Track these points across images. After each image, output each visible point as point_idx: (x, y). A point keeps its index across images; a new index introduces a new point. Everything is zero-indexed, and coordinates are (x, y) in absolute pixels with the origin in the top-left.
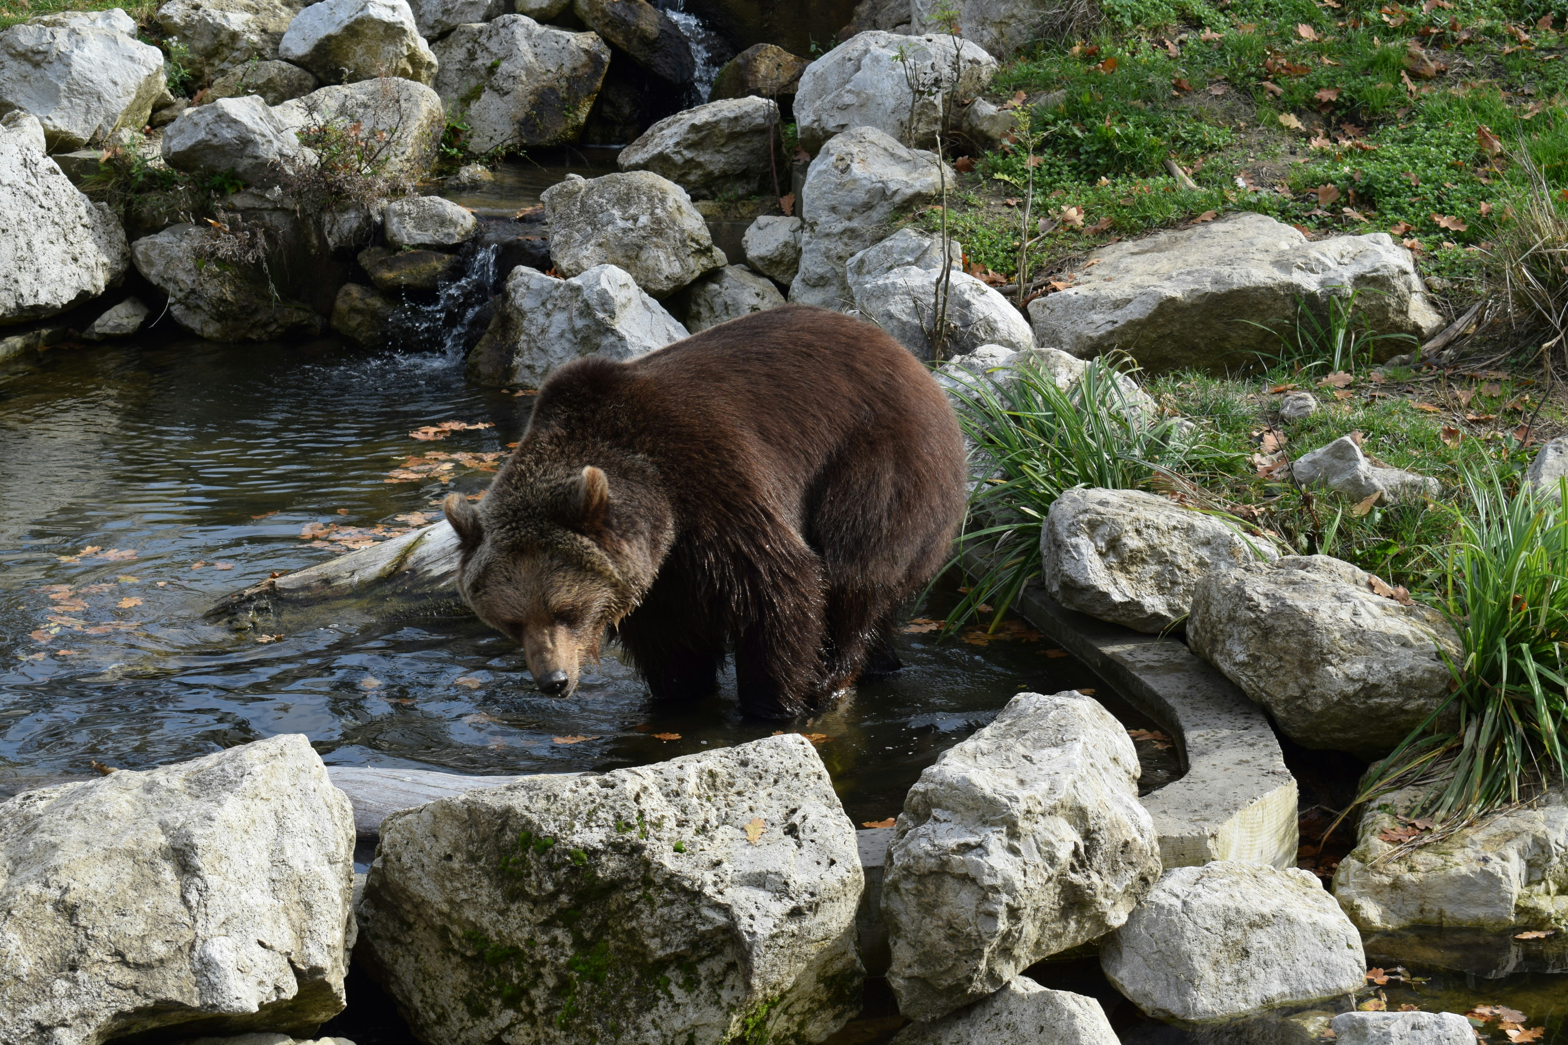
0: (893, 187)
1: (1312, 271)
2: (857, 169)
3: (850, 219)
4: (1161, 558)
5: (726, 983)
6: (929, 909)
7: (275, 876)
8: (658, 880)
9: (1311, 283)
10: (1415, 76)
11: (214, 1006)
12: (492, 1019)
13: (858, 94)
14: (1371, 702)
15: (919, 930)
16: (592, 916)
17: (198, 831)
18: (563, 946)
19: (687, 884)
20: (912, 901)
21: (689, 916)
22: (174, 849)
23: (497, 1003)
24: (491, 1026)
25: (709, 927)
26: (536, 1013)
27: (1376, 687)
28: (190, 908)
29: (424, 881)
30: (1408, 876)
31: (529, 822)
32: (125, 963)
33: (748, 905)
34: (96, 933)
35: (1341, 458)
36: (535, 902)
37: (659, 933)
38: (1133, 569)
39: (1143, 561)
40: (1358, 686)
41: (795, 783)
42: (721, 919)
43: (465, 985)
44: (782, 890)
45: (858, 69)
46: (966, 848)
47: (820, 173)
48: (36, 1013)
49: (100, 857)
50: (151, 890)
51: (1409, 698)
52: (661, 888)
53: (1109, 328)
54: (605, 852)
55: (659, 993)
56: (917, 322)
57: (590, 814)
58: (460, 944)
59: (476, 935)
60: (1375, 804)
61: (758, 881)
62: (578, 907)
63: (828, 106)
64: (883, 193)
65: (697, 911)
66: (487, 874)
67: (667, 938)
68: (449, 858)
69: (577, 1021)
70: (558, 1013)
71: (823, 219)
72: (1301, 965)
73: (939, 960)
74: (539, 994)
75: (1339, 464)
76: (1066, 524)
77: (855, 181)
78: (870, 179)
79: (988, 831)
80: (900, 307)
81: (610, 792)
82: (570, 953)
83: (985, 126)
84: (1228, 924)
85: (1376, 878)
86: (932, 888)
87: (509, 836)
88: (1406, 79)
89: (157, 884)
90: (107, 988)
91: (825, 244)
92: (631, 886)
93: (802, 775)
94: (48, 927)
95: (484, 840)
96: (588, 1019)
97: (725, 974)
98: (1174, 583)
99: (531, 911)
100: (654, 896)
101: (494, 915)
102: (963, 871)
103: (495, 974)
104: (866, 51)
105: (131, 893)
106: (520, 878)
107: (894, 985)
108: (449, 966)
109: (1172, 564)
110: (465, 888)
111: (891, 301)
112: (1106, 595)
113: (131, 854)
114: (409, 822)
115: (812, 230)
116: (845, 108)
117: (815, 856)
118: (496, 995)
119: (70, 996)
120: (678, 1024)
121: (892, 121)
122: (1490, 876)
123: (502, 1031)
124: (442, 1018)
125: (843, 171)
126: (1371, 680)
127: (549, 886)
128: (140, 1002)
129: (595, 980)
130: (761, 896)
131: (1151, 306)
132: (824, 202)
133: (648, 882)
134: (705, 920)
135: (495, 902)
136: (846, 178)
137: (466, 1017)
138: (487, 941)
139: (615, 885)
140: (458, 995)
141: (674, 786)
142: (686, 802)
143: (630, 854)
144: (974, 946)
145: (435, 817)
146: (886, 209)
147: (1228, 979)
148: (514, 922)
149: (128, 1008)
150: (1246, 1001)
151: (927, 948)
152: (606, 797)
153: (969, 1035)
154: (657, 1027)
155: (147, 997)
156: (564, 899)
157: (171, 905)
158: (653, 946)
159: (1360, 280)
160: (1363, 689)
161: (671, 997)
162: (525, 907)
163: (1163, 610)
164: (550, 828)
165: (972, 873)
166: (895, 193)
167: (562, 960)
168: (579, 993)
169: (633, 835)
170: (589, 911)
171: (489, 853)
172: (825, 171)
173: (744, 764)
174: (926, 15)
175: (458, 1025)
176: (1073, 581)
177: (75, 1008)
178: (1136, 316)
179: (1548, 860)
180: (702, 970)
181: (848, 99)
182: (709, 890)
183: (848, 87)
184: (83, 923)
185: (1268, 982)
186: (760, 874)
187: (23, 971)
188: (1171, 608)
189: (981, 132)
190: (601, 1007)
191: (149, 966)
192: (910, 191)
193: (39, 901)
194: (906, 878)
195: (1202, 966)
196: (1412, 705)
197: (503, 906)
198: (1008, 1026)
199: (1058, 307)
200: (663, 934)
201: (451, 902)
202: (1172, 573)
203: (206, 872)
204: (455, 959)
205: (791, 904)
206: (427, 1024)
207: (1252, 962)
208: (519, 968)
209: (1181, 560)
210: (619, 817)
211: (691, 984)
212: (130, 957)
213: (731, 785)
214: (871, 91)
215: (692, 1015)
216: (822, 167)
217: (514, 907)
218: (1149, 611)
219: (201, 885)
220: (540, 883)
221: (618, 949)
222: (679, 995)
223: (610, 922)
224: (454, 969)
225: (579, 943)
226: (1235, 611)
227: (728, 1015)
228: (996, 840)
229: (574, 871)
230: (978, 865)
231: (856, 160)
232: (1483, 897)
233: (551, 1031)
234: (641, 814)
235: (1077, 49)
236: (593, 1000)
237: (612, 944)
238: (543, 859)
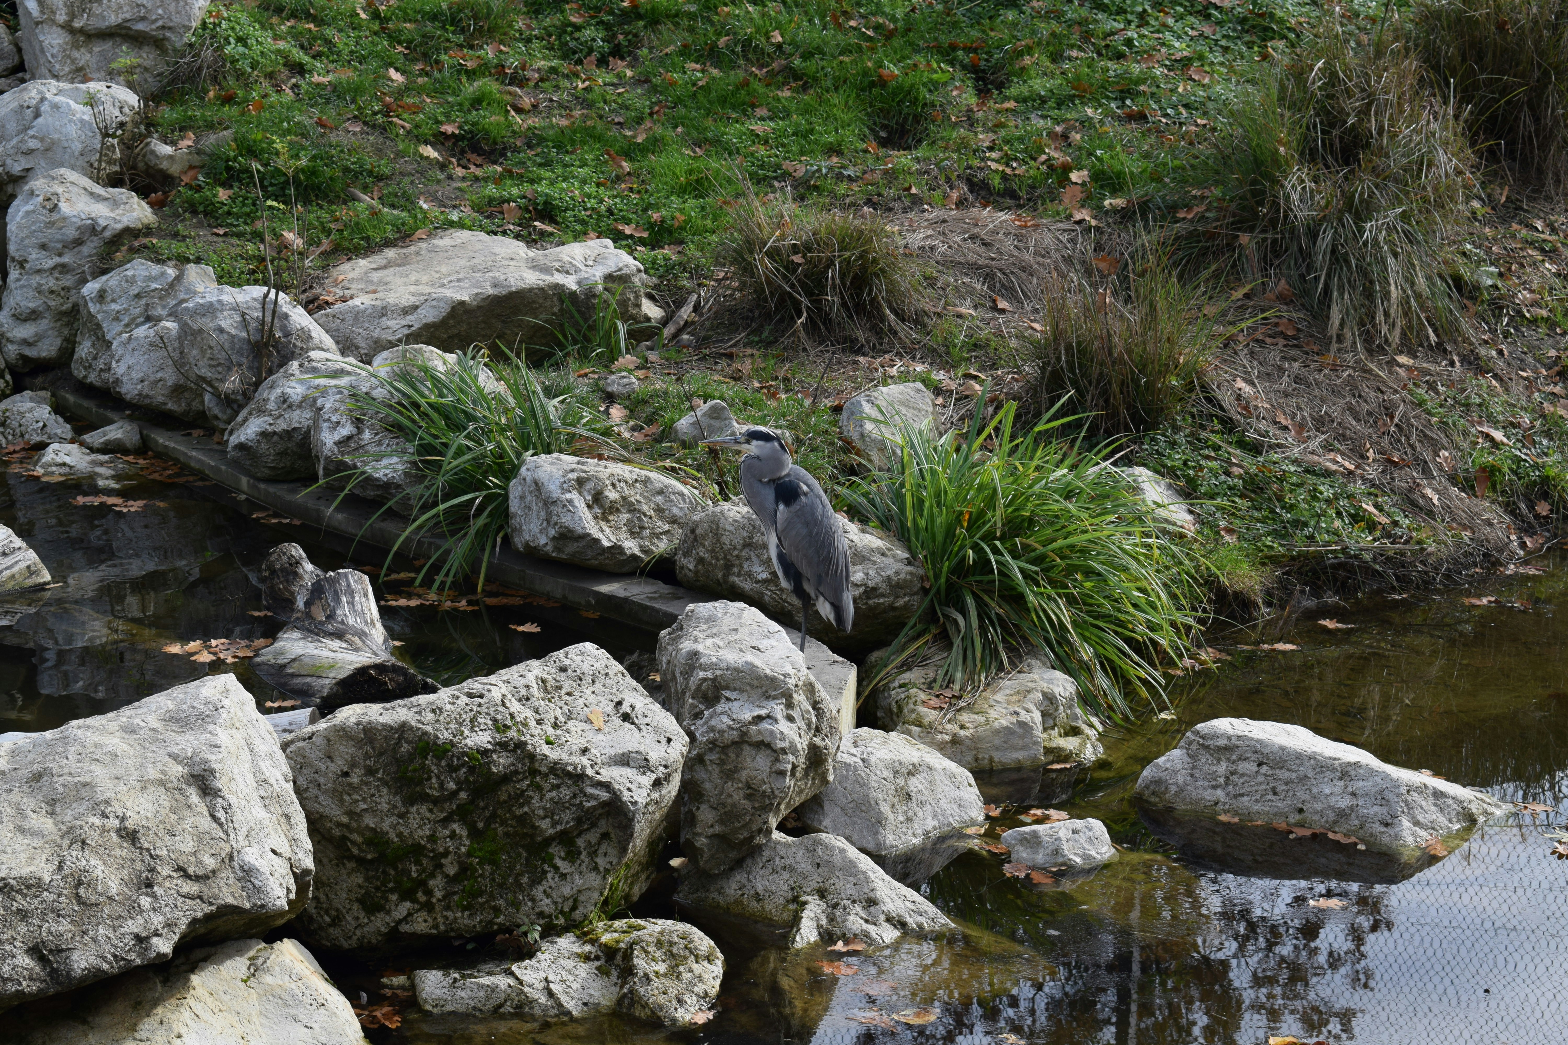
0: (103, 223)
1: (567, 273)
2: (64, 207)
3: (60, 255)
4: (632, 508)
5: (600, 852)
6: (729, 775)
7: (263, 793)
8: (544, 769)
9: (570, 283)
10: (519, 110)
11: (263, 906)
12: (388, 913)
13: (42, 140)
14: (871, 602)
15: (722, 793)
16: (484, 809)
17: (213, 757)
18: (461, 838)
19: (570, 769)
20: (715, 769)
21: (575, 796)
22: (193, 776)
23: (394, 897)
24: (388, 919)
25: (593, 803)
26: (434, 900)
27: (874, 589)
28: (221, 825)
29: (322, 798)
30: (962, 733)
31: (425, 733)
32: (187, 876)
33: (624, 780)
34: (158, 852)
35: (717, 418)
36: (436, 801)
37: (549, 814)
38: (611, 518)
39: (618, 510)
40: (862, 589)
41: (608, 681)
42: (604, 795)
43: (360, 886)
44: (645, 766)
45: (37, 115)
46: (759, 719)
47: (28, 213)
48: (133, 926)
49: (138, 787)
50: (186, 812)
51: (897, 597)
52: (547, 775)
53: (406, 331)
54: (494, 751)
55: (546, 867)
56: (244, 334)
57: (471, 721)
58: (360, 849)
59: (376, 839)
60: (896, 684)
61: (624, 760)
62: (472, 802)
63: (12, 152)
64: (93, 229)
65: (582, 791)
66: (386, 784)
67: (556, 817)
68: (346, 774)
69: (481, 900)
70: (456, 898)
71: (34, 256)
72: (943, 804)
73: (738, 817)
74: (437, 884)
75: (716, 424)
76: (558, 483)
77: (65, 219)
78: (79, 217)
79: (772, 703)
80: (229, 322)
81: (482, 701)
82: (467, 842)
83: (164, 165)
84: (896, 773)
85: (939, 737)
86: (733, 756)
87: (405, 748)
88: (513, 113)
89: (189, 807)
90: (182, 900)
91: (36, 280)
92: (520, 776)
93: (611, 674)
94: (118, 852)
95: (381, 754)
96: (492, 897)
97: (599, 843)
98: (642, 528)
99: (431, 811)
100: (542, 783)
101: (394, 819)
102: (760, 738)
103: (392, 872)
104: (43, 100)
105: (173, 816)
106: (420, 782)
107: (698, 845)
108: (344, 872)
109: (639, 511)
110: (364, 800)
111: (221, 316)
112: (597, 541)
113: (162, 783)
114: (300, 748)
115: (22, 267)
116: (30, 152)
117: (654, 737)
118: (392, 891)
119: (154, 910)
120: (567, 891)
121: (81, 162)
122: (1022, 724)
123: (399, 922)
124: (337, 920)
125: (51, 211)
126: (871, 584)
127: (452, 786)
128: (207, 909)
129: (494, 863)
130: (629, 772)
131: (445, 310)
132: (34, 240)
133: (534, 772)
134: (591, 797)
135: (395, 807)
136: (55, 216)
137: (362, 915)
138: (388, 842)
139: (506, 778)
140: (353, 896)
141: (524, 692)
142: (536, 704)
143: (514, 751)
144: (767, 802)
145: (329, 740)
146: (96, 244)
147: (901, 819)
148: (414, 823)
149: (200, 915)
150: (914, 835)
151: (729, 808)
152: (480, 705)
153: (749, 881)
154: (548, 896)
155: (211, 904)
156: (463, 795)
157: (206, 823)
158: (544, 826)
159: (609, 278)
160: (865, 592)
161: (556, 868)
162: (424, 809)
163: (637, 551)
164: (445, 735)
165: (767, 739)
166: (105, 228)
167: (463, 849)
168: (481, 876)
169: (513, 733)
170: (482, 804)
171: (386, 765)
172: (34, 211)
173: (563, 669)
174: (57, 66)
175: (354, 923)
176: (570, 531)
177: (161, 919)
178: (430, 320)
179: (1057, 709)
180: (581, 842)
181: (33, 144)
182: (590, 772)
183: (31, 132)
184: (146, 845)
185: (925, 819)
186: (623, 754)
187: (114, 891)
188: (644, 550)
189: (161, 170)
190: (501, 886)
191: (206, 877)
192: (119, 227)
193: (104, 830)
194: (711, 750)
195: (885, 808)
196: (900, 603)
197: (403, 810)
198: (784, 868)
199: (349, 318)
200: (553, 814)
201: (350, 814)
202: (639, 519)
203: (225, 793)
204: (351, 865)
205: (654, 777)
206: (321, 928)
207: (913, 804)
208: (418, 863)
209: (645, 508)
210: (495, 721)
211: (572, 856)
212: (191, 870)
213: (560, 688)
214: (56, 136)
215: (579, 881)
216: (29, 207)
217: (413, 810)
218: (628, 552)
219: (225, 804)
220: (442, 785)
221: (507, 834)
222: (564, 866)
223: (499, 812)
224: (349, 874)
225: (475, 834)
226: (751, 538)
227: (604, 878)
228: (779, 710)
229: (472, 770)
230: (772, 732)
231: (62, 199)
232: (1021, 743)
233: (450, 914)
234: (512, 716)
235: (211, 94)
236: (493, 880)
237: (500, 830)
238: (444, 763)
